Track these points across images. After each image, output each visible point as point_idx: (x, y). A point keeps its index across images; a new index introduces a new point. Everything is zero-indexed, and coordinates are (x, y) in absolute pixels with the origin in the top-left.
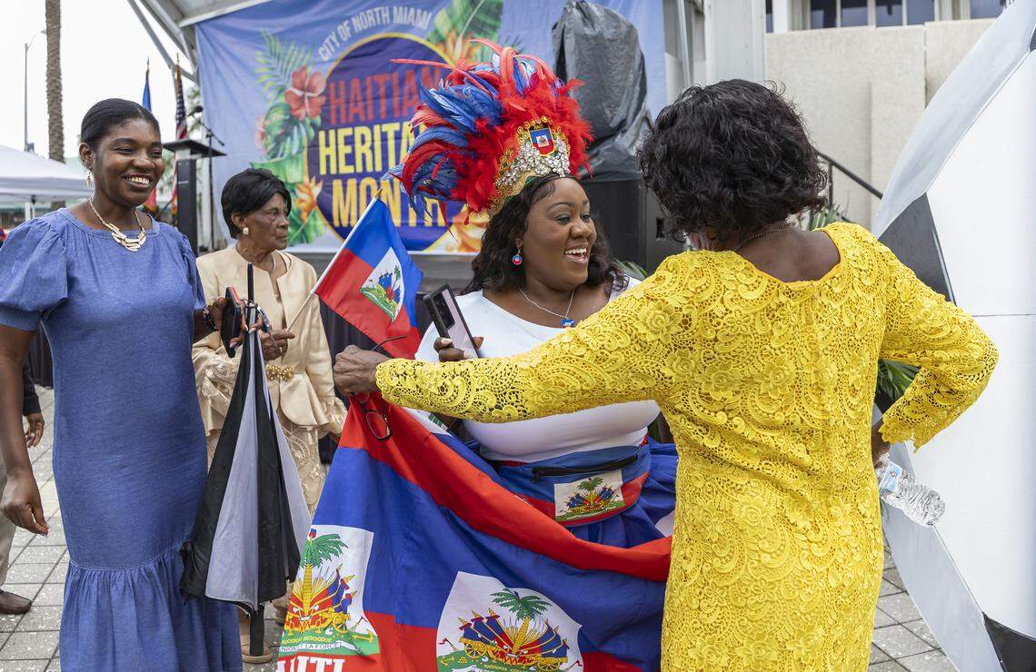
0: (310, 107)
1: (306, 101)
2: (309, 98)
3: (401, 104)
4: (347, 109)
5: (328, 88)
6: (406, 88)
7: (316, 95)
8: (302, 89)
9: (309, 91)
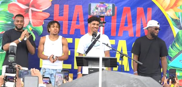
0: (33, 19)
1: (30, 13)
2: (32, 11)
3: (118, 28)
4: (69, 25)
5: (52, 7)
6: (123, 18)
7: (41, 11)
8: (27, 5)
9: (33, 7)
